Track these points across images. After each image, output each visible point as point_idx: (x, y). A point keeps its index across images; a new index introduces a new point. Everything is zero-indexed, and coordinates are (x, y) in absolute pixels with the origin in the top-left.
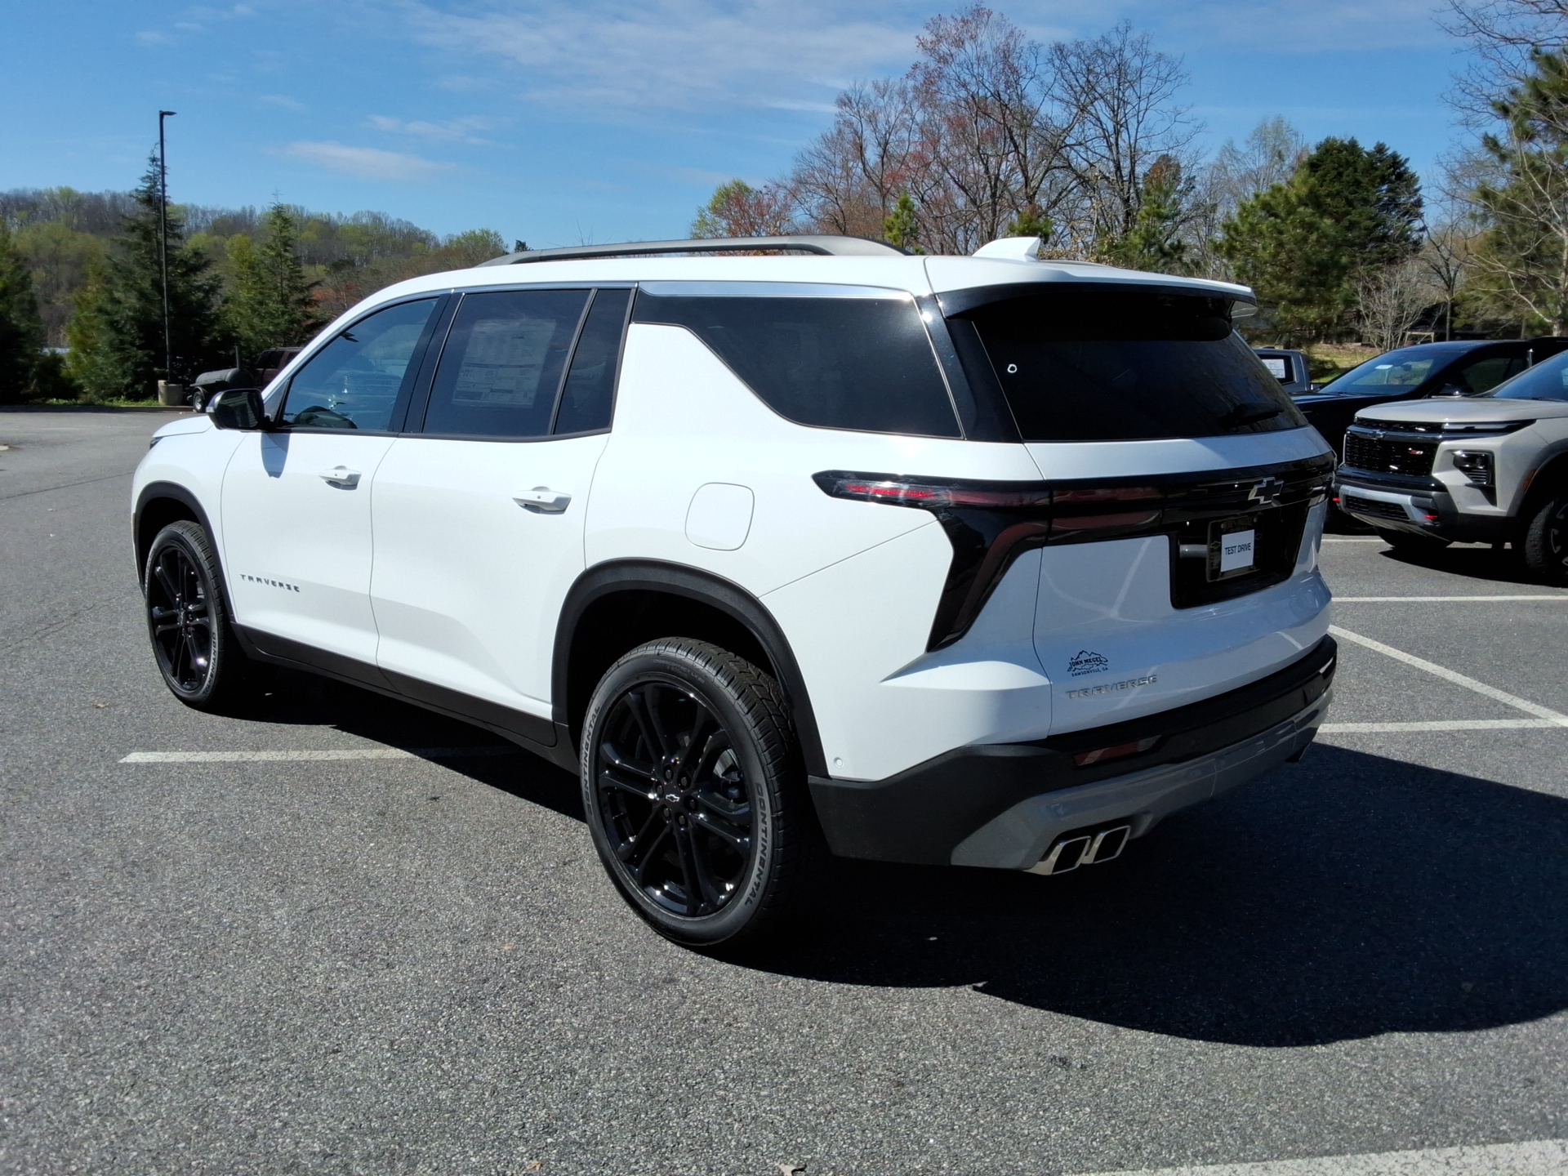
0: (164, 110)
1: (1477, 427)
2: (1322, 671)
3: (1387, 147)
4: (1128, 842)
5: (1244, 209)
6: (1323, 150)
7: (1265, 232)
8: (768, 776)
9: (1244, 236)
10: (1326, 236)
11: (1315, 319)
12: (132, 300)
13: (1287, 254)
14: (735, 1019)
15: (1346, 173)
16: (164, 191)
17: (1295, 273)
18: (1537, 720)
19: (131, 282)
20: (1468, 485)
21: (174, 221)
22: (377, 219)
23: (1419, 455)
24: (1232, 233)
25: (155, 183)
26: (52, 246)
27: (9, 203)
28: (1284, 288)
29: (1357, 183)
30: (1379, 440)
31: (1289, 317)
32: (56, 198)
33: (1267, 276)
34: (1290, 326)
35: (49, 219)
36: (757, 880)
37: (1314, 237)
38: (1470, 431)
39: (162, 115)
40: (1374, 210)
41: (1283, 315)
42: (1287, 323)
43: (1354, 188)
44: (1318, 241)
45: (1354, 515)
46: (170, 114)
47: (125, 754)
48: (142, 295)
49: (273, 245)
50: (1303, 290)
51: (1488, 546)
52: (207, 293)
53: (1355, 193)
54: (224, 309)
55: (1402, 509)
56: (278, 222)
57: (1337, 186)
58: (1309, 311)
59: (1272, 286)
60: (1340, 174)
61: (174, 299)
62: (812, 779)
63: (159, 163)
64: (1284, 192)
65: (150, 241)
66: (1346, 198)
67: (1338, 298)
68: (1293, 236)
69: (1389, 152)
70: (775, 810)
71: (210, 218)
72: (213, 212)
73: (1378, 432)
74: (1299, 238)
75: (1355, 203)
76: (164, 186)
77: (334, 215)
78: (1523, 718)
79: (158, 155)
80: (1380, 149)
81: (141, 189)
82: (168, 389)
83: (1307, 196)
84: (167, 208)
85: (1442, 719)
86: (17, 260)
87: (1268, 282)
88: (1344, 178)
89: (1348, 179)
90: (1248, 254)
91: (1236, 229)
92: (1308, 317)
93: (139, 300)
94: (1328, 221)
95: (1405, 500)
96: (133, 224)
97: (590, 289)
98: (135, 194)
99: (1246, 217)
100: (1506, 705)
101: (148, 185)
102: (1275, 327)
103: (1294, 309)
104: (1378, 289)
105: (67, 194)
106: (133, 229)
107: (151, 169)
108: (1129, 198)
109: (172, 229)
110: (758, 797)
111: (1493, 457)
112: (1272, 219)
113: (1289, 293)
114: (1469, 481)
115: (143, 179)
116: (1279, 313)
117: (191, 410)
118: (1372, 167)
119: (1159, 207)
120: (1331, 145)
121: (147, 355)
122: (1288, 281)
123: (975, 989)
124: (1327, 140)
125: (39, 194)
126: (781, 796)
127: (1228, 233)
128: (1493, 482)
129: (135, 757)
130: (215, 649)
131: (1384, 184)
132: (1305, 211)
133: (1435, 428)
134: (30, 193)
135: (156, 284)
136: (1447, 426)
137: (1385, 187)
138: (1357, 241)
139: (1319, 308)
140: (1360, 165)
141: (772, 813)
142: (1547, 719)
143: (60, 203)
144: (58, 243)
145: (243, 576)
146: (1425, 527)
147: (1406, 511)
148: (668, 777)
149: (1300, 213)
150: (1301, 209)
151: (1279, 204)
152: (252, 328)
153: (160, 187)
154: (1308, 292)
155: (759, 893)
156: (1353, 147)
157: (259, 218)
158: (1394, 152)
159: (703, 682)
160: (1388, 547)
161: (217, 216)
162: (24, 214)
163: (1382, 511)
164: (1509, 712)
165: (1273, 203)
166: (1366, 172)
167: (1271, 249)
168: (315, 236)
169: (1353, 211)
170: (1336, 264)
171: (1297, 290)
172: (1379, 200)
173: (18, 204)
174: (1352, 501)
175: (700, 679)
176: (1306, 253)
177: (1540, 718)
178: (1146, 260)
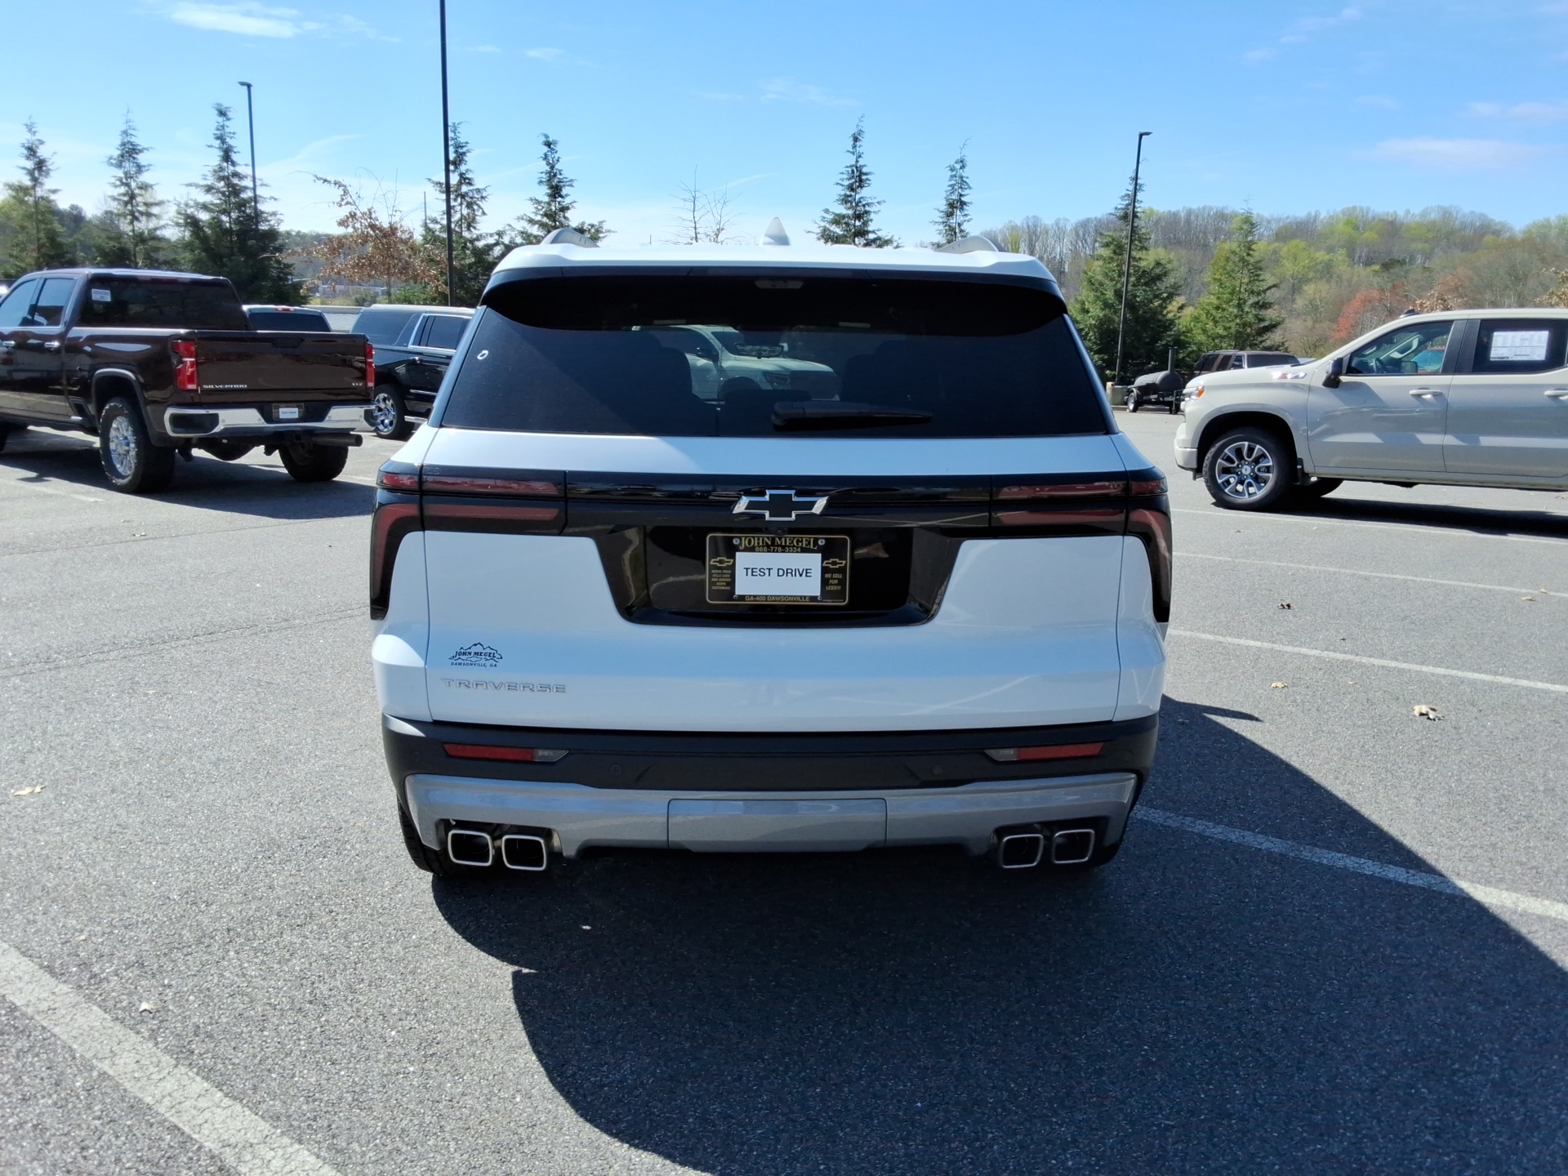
0: (1143, 131)
12: (1096, 311)
16: (1136, 204)
19: (1098, 294)
22: (1447, 214)
25: (1131, 199)
39: (1141, 136)
46: (1148, 134)
48: (1106, 305)
49: (1238, 250)
52: (1164, 300)
54: (1178, 315)
56: (1245, 227)
61: (1131, 306)
71: (1274, 226)
72: (1279, 220)
76: (1136, 199)
77: (1401, 213)
79: (1134, 175)
82: (1114, 390)
93: (1103, 309)
96: (1108, 240)
101: (1125, 202)
117: (1125, 409)
121: (1102, 359)
135: (1118, 294)
152: (1204, 331)
153: (1133, 202)
157: (1322, 222)
161: (1281, 224)
168: (1376, 236)
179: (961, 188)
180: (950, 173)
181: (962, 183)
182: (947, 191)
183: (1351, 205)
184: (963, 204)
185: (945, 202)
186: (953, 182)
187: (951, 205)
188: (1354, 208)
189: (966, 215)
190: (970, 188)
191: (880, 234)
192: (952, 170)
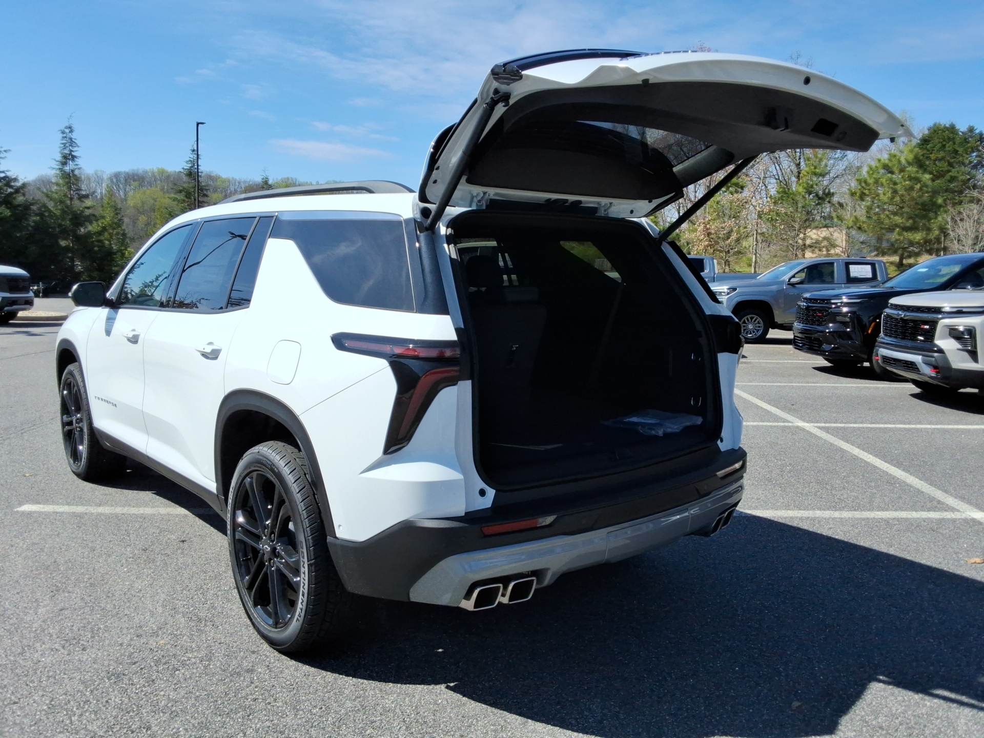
0: (199, 122)
1: (964, 310)
2: (720, 473)
3: (975, 128)
4: (535, 590)
5: (871, 169)
6: (932, 130)
7: (885, 183)
8: (306, 536)
9: (871, 186)
10: (927, 186)
11: (920, 240)
13: (900, 197)
14: (275, 700)
15: (947, 145)
16: (198, 169)
17: (906, 209)
18: (956, 513)
20: (959, 350)
21: (205, 186)
23: (926, 329)
24: (863, 185)
25: (194, 164)
26: (152, 201)
27: (129, 178)
28: (898, 220)
29: (956, 152)
30: (901, 319)
31: (902, 238)
32: (155, 174)
33: (887, 212)
34: (902, 244)
35: (151, 186)
36: (301, 606)
37: (918, 186)
38: (960, 312)
39: (198, 124)
40: (968, 169)
41: (897, 237)
42: (901, 242)
43: (953, 155)
44: (921, 189)
45: (887, 368)
46: (202, 123)
47: (20, 504)
50: (911, 221)
51: (976, 391)
53: (955, 158)
55: (916, 365)
57: (942, 154)
58: (916, 235)
59: (890, 218)
60: (944, 146)
62: (329, 539)
63: (196, 151)
64: (898, 157)
65: (190, 198)
66: (948, 161)
67: (934, 226)
68: (904, 186)
69: (977, 132)
70: (309, 559)
73: (900, 313)
74: (908, 187)
75: (955, 164)
76: (198, 165)
78: (946, 511)
79: (196, 148)
80: (971, 130)
81: (186, 168)
83: (913, 160)
84: (200, 179)
85: (887, 510)
86: (116, 210)
87: (887, 216)
88: (947, 149)
89: (949, 149)
90: (874, 198)
91: (865, 182)
92: (915, 239)
94: (927, 176)
95: (917, 358)
96: (181, 188)
97: (256, 217)
98: (182, 170)
99: (872, 174)
100: (939, 502)
101: (190, 165)
102: (893, 245)
103: (905, 234)
104: (962, 220)
105: (162, 172)
106: (180, 192)
107: (192, 156)
108: (800, 162)
109: (202, 191)
110: (301, 550)
111: (975, 331)
112: (889, 175)
113: (902, 223)
114: (960, 347)
115: (187, 162)
116: (894, 236)
118: (966, 141)
119: (815, 168)
120: (937, 127)
122: (902, 215)
123: (448, 687)
124: (935, 125)
125: (146, 172)
126: (314, 549)
127: (860, 184)
128: (975, 347)
129: (26, 508)
130: (86, 442)
131: (974, 152)
132: (912, 169)
133: (938, 310)
134: (140, 171)
136: (947, 309)
137: (975, 154)
138: (956, 189)
139: (922, 233)
140: (958, 140)
141: (308, 561)
142: (964, 512)
143: (158, 177)
144: (155, 200)
145: (96, 397)
146: (931, 377)
147: (919, 366)
148: (266, 533)
149: (908, 171)
150: (909, 169)
151: (894, 165)
153: (196, 167)
154: (915, 222)
155: (303, 615)
156: (952, 129)
158: (981, 131)
159: (277, 471)
160: (917, 390)
162: (136, 183)
163: (904, 366)
164: (939, 506)
165: (890, 165)
166: (961, 144)
167: (889, 195)
169: (953, 170)
170: (934, 204)
171: (907, 221)
172: (970, 162)
173: (133, 177)
174: (886, 359)
175: (275, 469)
176: (913, 197)
177: (958, 511)
178: (807, 202)
179: (71, 146)
180: (61, 135)
181: (72, 142)
182: (60, 147)
183: (286, 177)
184: (74, 158)
185: (60, 155)
186: (64, 142)
187: (65, 157)
188: (288, 179)
189: (77, 165)
190: (78, 146)
191: (9, 174)
192: (63, 132)
